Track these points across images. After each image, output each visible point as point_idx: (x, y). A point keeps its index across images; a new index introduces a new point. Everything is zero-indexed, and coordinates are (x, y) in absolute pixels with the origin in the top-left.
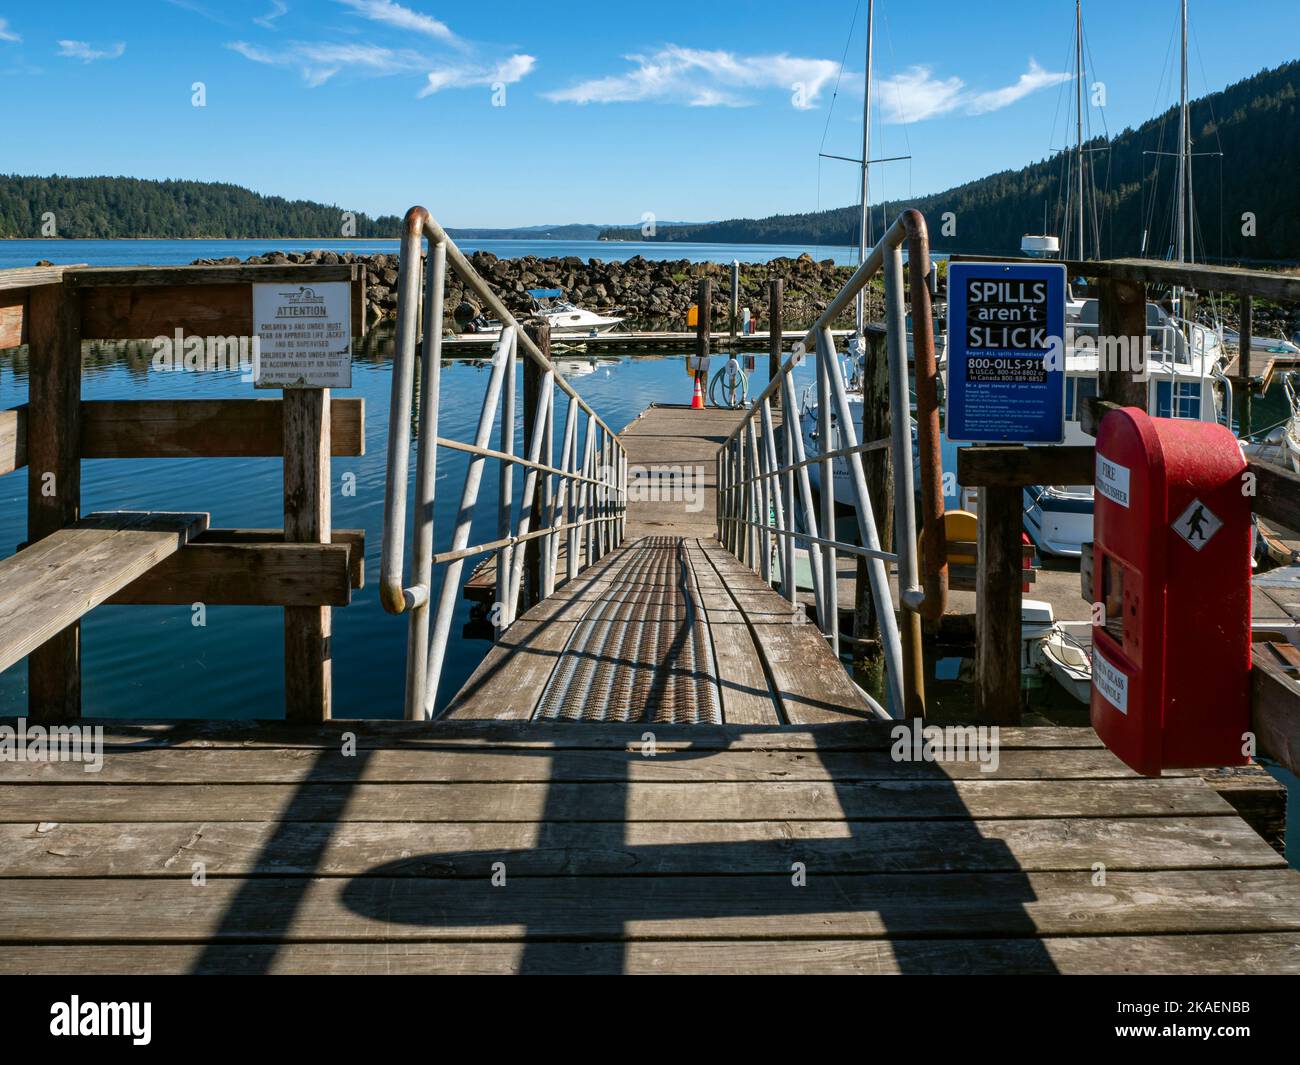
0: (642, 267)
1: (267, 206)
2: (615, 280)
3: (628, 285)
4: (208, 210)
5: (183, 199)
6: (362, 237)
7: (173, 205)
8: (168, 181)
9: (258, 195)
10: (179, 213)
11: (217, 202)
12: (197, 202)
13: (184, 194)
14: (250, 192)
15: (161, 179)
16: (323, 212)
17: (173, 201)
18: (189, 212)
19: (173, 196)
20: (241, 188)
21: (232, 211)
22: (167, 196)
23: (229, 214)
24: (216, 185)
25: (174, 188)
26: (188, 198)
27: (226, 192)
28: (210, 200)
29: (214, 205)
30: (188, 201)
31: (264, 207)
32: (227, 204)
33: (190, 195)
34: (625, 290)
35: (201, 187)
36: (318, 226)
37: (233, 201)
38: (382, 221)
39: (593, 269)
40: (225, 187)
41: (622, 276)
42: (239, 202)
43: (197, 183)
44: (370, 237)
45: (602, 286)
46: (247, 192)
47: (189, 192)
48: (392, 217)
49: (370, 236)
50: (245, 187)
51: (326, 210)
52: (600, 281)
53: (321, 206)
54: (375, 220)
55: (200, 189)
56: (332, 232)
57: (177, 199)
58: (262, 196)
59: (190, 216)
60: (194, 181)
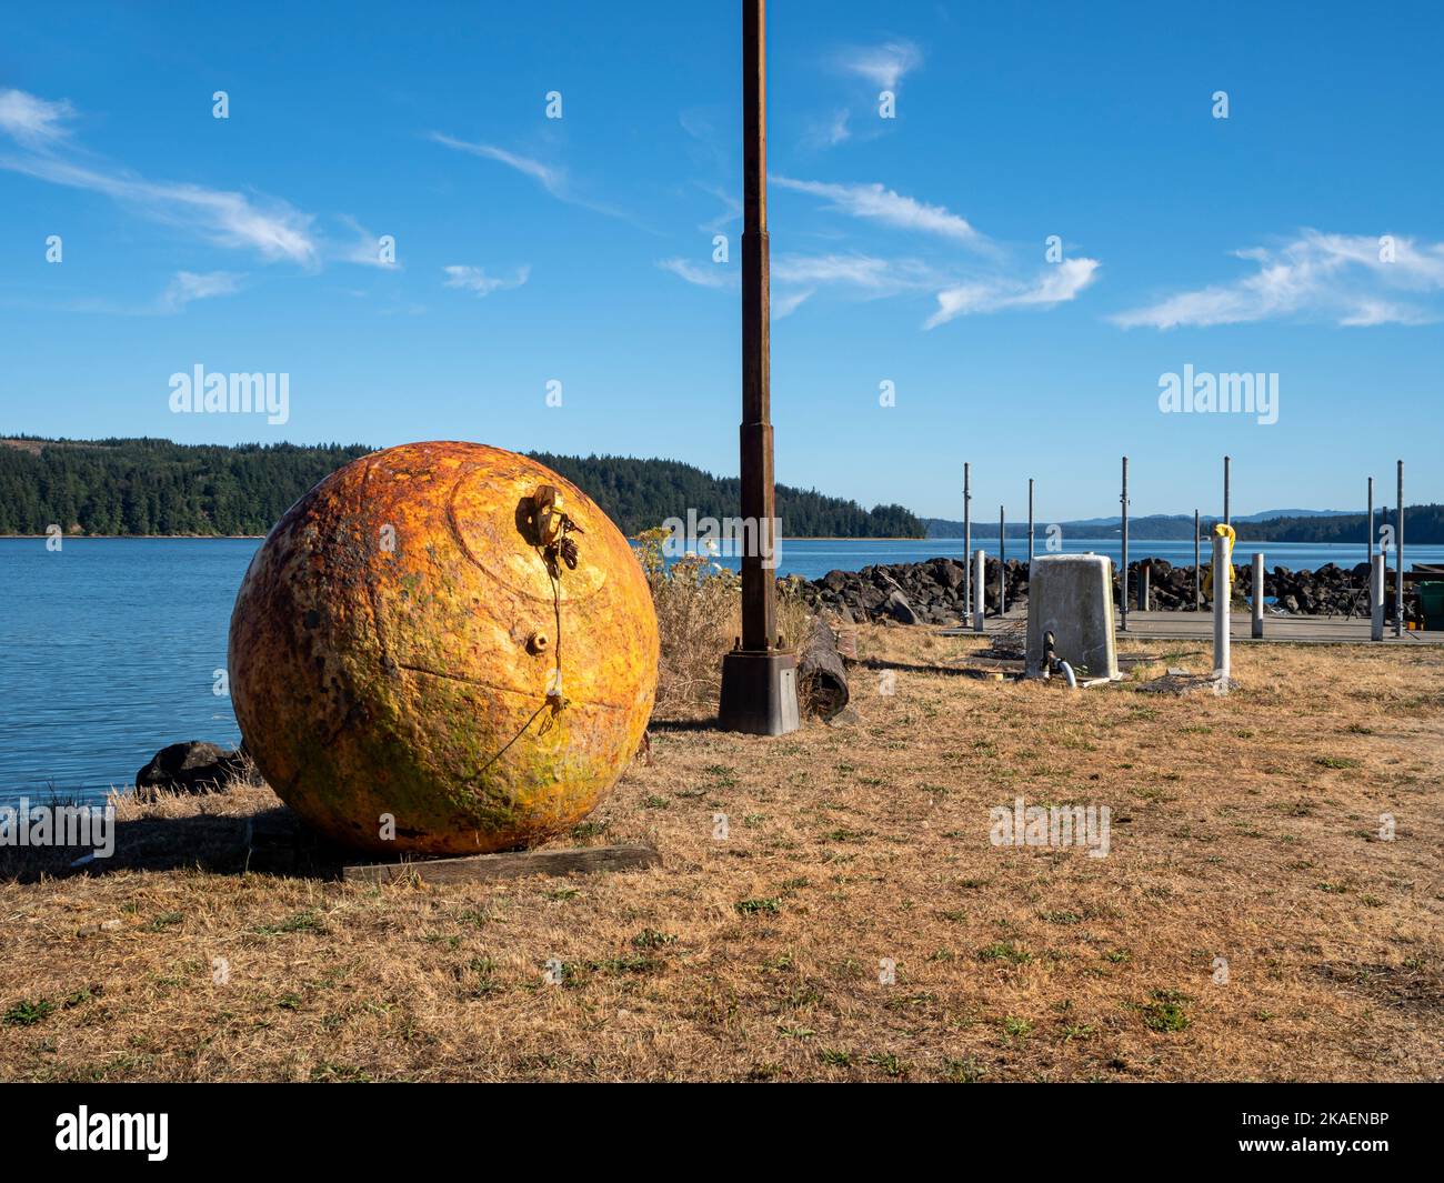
0: (1338, 577)
1: (723, 491)
2: (1307, 591)
3: (1322, 597)
4: (645, 497)
5: (613, 483)
6: (852, 536)
7: (602, 491)
8: (593, 458)
9: (709, 476)
10: (609, 502)
11: (657, 487)
12: (631, 486)
13: (614, 475)
14: (700, 472)
15: (584, 456)
16: (798, 501)
17: (601, 486)
18: (622, 501)
19: (600, 479)
20: (687, 467)
21: (676, 499)
22: (592, 478)
23: (673, 504)
24: (655, 463)
25: (601, 467)
26: (619, 479)
27: (668, 472)
28: (648, 483)
29: (653, 490)
30: (619, 485)
31: (719, 493)
32: (670, 489)
33: (622, 477)
34: (1319, 603)
35: (634, 465)
36: (791, 519)
37: (677, 484)
38: (880, 512)
39: (1280, 578)
40: (667, 465)
41: (1315, 587)
42: (686, 486)
43: (630, 460)
44: (863, 536)
45: (1293, 597)
46: (695, 472)
47: (622, 472)
48: (893, 506)
49: (863, 534)
50: (692, 465)
51: (801, 496)
52: (1290, 592)
53: (795, 492)
54: (869, 511)
55: (633, 468)
56: (811, 528)
57: (605, 482)
58: (715, 477)
59: (623, 506)
60: (626, 457)
